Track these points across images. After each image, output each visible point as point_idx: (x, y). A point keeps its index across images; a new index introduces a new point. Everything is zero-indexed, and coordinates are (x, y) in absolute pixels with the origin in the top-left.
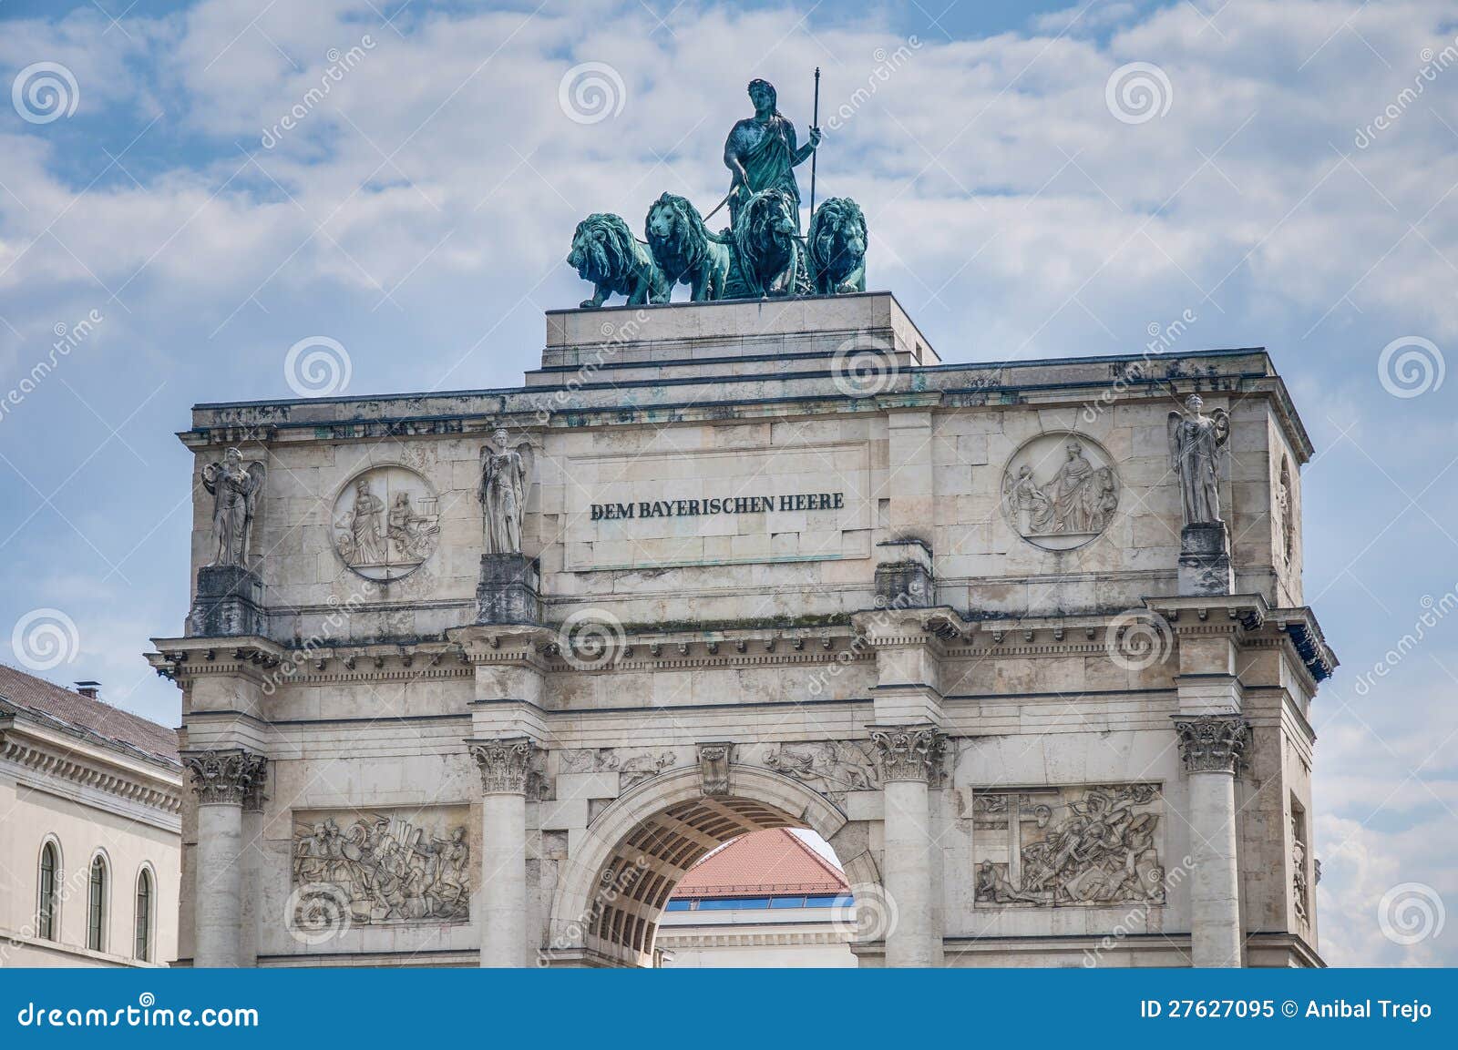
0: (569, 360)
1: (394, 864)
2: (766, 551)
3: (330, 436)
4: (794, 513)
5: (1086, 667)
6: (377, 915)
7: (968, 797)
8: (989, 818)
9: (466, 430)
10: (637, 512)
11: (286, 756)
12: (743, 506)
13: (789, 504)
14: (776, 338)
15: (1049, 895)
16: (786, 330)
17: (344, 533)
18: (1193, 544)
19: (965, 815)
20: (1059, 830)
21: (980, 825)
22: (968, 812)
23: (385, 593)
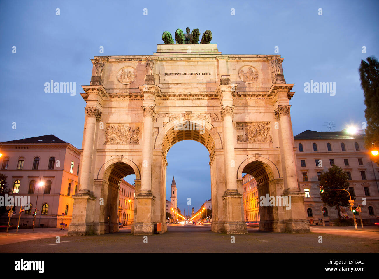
0: (161, 51)
1: (125, 133)
2: (197, 81)
3: (118, 61)
4: (202, 76)
5: (255, 102)
6: (121, 142)
7: (236, 124)
8: (239, 127)
9: (143, 60)
10: (173, 74)
11: (105, 113)
12: (192, 74)
13: (200, 74)
14: (198, 50)
15: (251, 141)
16: (199, 48)
17: (119, 77)
18: (278, 78)
19: (235, 126)
20: (252, 130)
21: (237, 129)
22: (236, 126)
23: (126, 86)
